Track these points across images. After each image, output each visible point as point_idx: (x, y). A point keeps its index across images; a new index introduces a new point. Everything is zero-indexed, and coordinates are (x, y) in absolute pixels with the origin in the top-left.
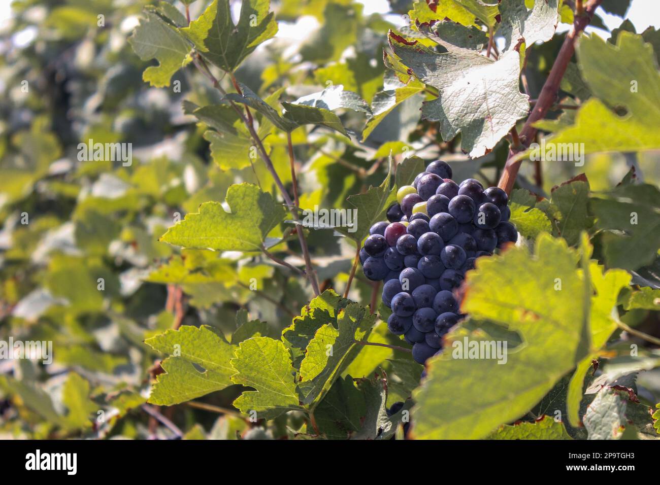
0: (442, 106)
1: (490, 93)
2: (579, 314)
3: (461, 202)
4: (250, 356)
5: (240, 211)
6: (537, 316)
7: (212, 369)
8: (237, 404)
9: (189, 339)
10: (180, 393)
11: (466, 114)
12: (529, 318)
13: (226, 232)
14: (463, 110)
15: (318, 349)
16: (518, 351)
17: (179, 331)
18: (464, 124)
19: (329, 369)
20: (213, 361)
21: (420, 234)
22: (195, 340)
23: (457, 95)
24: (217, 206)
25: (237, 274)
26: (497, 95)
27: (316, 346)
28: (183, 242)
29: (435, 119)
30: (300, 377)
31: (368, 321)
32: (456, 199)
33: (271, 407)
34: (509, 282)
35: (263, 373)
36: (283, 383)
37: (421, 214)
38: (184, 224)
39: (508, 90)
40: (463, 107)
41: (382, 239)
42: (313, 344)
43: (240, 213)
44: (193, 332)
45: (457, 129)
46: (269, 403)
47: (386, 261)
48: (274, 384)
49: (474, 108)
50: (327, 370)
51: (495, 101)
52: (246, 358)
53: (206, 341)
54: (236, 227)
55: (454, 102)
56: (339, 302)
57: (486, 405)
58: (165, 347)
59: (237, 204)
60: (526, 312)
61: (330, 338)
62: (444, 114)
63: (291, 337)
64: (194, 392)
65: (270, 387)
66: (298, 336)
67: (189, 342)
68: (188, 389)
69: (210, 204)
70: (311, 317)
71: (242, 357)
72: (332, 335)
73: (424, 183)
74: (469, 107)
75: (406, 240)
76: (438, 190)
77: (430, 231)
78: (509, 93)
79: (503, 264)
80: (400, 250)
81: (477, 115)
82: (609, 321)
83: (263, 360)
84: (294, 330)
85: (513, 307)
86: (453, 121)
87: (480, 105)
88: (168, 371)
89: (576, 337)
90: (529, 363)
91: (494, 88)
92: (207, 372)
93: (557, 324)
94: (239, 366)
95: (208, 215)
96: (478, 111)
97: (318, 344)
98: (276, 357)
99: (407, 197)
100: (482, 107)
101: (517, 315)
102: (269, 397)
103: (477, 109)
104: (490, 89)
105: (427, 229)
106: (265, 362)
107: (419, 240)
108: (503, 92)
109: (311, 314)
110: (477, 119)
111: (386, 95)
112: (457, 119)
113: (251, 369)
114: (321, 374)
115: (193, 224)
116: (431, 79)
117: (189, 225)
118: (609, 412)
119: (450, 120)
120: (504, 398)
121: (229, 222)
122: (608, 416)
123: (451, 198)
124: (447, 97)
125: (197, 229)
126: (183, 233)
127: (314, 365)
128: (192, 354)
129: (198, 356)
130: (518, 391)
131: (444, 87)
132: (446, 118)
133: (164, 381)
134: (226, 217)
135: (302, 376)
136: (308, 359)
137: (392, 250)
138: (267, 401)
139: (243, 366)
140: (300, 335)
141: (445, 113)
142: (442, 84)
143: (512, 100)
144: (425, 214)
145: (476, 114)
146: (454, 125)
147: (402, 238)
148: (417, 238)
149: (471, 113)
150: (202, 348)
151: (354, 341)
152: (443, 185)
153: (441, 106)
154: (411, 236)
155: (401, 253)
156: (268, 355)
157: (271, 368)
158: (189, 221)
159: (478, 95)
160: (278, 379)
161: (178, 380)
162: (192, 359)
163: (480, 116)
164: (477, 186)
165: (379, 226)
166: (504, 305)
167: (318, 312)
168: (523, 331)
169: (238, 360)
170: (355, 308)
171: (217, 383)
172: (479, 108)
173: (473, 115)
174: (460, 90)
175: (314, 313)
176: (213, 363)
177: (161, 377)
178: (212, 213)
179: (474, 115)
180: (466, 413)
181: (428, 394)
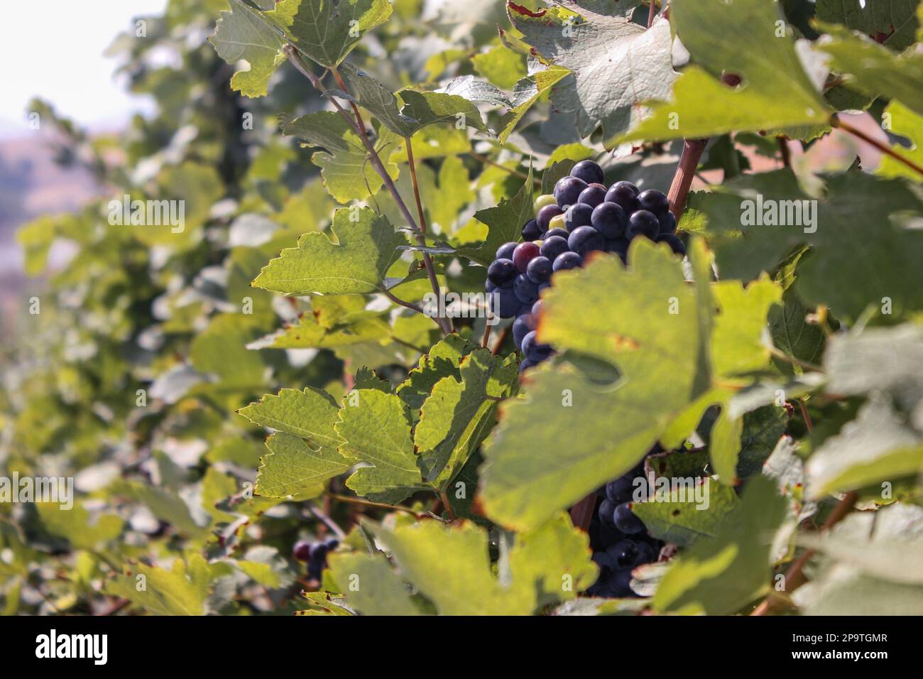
0: (578, 92)
1: (637, 72)
2: (693, 338)
3: (607, 210)
4: (358, 418)
5: (350, 242)
6: (636, 344)
7: (327, 445)
8: (350, 483)
9: (293, 406)
10: (293, 480)
11: (607, 101)
12: (627, 345)
13: (334, 271)
14: (604, 96)
15: (437, 409)
16: (616, 389)
17: (279, 396)
18: (605, 114)
19: (454, 434)
20: (326, 434)
21: (556, 255)
22: (300, 407)
23: (596, 75)
24: (321, 237)
25: (390, 328)
26: (645, 74)
27: (434, 407)
28: (282, 285)
29: (569, 109)
30: (415, 446)
31: (507, 371)
32: (601, 207)
33: (392, 486)
34: (596, 301)
35: (376, 442)
36: (402, 453)
37: (559, 230)
38: (281, 263)
39: (658, 67)
40: (604, 92)
41: (510, 265)
42: (430, 403)
43: (351, 245)
44: (296, 396)
45: (596, 121)
46: (389, 481)
47: (516, 291)
48: (391, 455)
49: (617, 93)
50: (452, 436)
51: (643, 82)
52: (354, 422)
53: (313, 409)
54: (347, 263)
55: (592, 86)
56: (464, 348)
57: (576, 458)
58: (264, 419)
59: (347, 233)
60: (621, 339)
61: (452, 394)
62: (580, 103)
63: (407, 396)
64: (309, 478)
65: (388, 461)
66: (416, 394)
67: (293, 409)
68: (301, 474)
69: (312, 234)
70: (432, 368)
71: (348, 420)
72: (454, 391)
73: (563, 190)
74: (610, 91)
75: (537, 264)
76: (580, 198)
77: (568, 250)
78: (660, 72)
79: (587, 280)
80: (532, 277)
81: (621, 102)
82: (759, 348)
83: (375, 423)
84: (410, 386)
85: (604, 334)
86: (592, 110)
87: (625, 88)
88: (274, 451)
89: (690, 367)
90: (630, 403)
91: (642, 65)
92: (322, 450)
93: (663, 353)
94: (346, 432)
95: (310, 249)
96: (623, 96)
97: (437, 403)
98: (390, 418)
99: (544, 208)
100: (627, 90)
101: (612, 342)
102: (389, 473)
103: (621, 94)
104: (637, 67)
105: (565, 248)
106: (377, 425)
107: (554, 264)
108: (652, 71)
109: (431, 364)
110: (621, 106)
111: (529, 81)
112: (597, 108)
113: (362, 436)
114: (443, 442)
115: (292, 261)
116: (563, 58)
117: (287, 263)
118: (790, 468)
119: (588, 110)
120: (600, 448)
121: (338, 256)
122: (788, 474)
123: (594, 207)
124: (583, 80)
125: (297, 268)
126: (281, 274)
127: (432, 430)
128: (298, 426)
129: (306, 429)
130: (619, 439)
131: (580, 67)
132: (582, 107)
133: (271, 464)
134: (333, 251)
135: (417, 445)
136: (424, 423)
137: (522, 277)
138: (388, 479)
139: (351, 432)
140: (419, 392)
141: (581, 101)
142: (578, 64)
143: (664, 81)
144: (564, 229)
145: (620, 100)
146: (593, 116)
147: (534, 260)
148: (552, 260)
149: (613, 99)
150: (310, 418)
151: (485, 397)
152: (586, 191)
153: (576, 91)
154: (545, 258)
155: (533, 280)
156: (379, 416)
157: (384, 434)
158: (286, 258)
159: (621, 75)
160: (396, 450)
161: (288, 461)
162: (300, 433)
163: (625, 102)
164: (628, 190)
165: (506, 248)
166: (592, 332)
167: (438, 361)
168: (621, 363)
169: (344, 425)
170: (482, 355)
171: (335, 463)
172: (623, 92)
173: (616, 101)
174: (600, 70)
175: (435, 363)
176: (326, 437)
177: (267, 459)
178: (315, 246)
179: (617, 103)
180: (551, 468)
181: (501, 447)
